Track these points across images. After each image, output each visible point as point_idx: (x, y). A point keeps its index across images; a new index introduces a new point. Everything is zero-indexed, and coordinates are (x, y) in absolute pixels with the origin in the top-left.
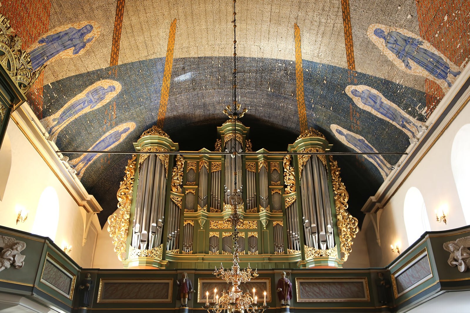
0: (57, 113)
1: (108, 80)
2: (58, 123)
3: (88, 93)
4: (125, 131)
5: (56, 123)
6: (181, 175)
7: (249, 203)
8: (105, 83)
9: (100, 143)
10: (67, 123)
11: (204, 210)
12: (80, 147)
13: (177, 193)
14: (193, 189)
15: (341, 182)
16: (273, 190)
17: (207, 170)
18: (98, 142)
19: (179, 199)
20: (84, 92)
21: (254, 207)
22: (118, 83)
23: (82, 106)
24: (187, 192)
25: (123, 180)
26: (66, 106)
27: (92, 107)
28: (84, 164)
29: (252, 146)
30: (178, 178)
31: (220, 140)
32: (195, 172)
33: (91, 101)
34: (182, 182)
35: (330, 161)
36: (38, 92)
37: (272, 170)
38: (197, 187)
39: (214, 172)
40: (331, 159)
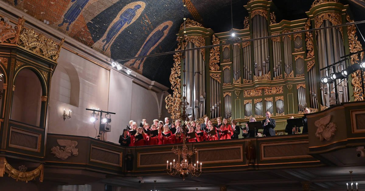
0: (104, 36)
1: (132, 3)
2: (107, 42)
3: (121, 16)
4: (165, 28)
5: (105, 42)
6: (218, 55)
7: (276, 71)
8: (130, 5)
9: (147, 42)
10: (114, 39)
11: (238, 82)
12: (131, 51)
13: (215, 70)
14: (229, 65)
15: (357, 41)
16: (296, 57)
17: (239, 46)
18: (145, 43)
19: (218, 76)
20: (117, 16)
21: (281, 74)
22: (141, 2)
23: (120, 25)
24: (224, 68)
25: (173, 67)
26: (108, 29)
27: (128, 23)
28: (140, 60)
29: (276, 18)
30: (215, 58)
31: (248, 17)
32: (229, 50)
33: (126, 20)
34: (219, 60)
35: (347, 20)
36: (84, 29)
37: (295, 38)
38: (231, 63)
39: (245, 47)
40: (348, 19)
